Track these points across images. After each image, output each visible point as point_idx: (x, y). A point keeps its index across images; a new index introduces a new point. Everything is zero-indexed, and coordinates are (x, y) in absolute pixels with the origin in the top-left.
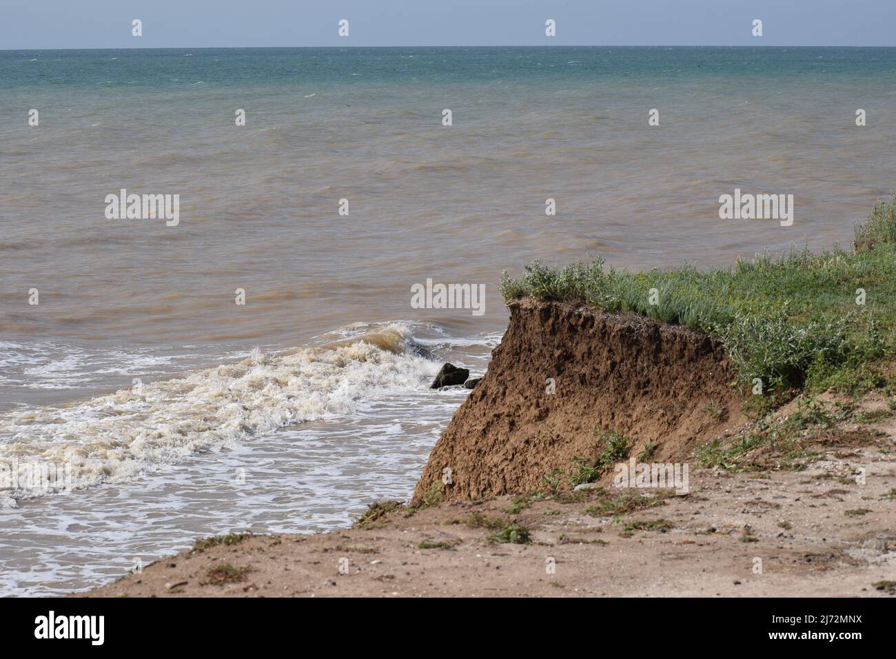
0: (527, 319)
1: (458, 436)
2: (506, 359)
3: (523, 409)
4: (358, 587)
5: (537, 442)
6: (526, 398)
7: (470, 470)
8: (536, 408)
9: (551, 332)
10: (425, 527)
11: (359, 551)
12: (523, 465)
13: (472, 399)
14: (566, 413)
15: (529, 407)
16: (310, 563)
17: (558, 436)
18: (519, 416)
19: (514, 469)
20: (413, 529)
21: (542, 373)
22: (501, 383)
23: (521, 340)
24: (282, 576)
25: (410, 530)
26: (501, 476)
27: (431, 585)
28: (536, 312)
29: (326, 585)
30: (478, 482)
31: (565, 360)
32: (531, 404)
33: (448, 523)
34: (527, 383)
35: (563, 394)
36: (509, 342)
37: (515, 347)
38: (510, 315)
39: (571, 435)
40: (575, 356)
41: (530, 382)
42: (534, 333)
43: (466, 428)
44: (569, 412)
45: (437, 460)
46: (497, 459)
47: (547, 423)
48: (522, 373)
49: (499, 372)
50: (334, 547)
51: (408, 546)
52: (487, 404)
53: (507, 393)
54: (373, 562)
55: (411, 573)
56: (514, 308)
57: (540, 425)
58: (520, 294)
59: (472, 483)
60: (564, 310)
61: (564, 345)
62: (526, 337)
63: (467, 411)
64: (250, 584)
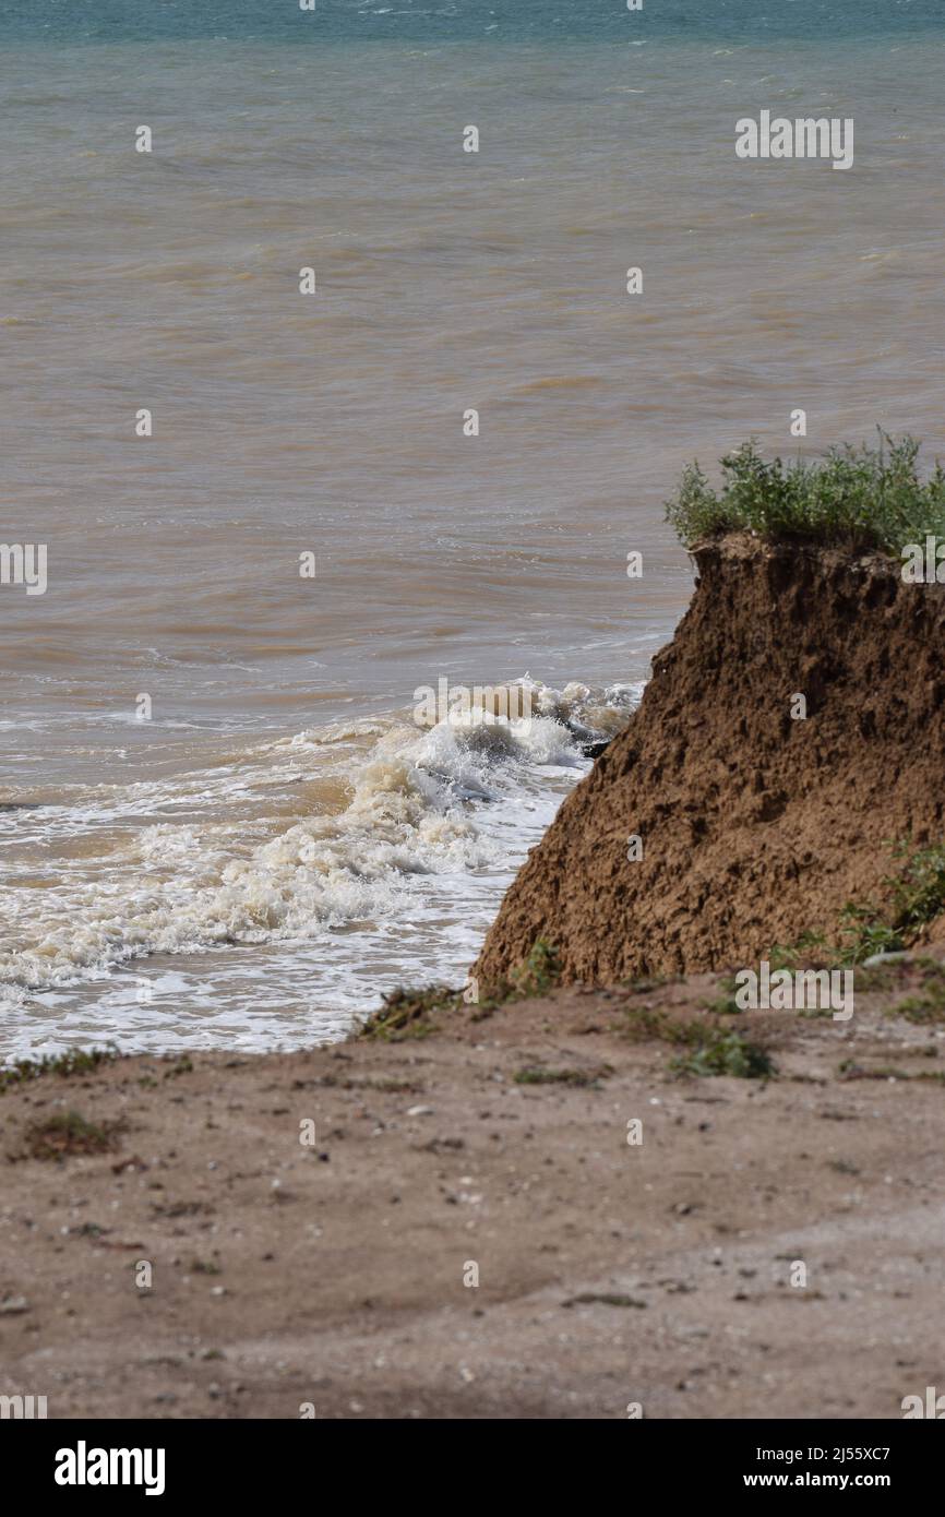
0: (736, 582)
1: (571, 851)
2: (685, 676)
3: (726, 794)
4: (381, 1165)
5: (759, 870)
6: (733, 767)
7: (599, 933)
8: (755, 792)
9: (792, 612)
10: (525, 1040)
11: (378, 1088)
12: (723, 923)
13: (604, 771)
14: (828, 803)
15: (739, 790)
16: (263, 1112)
17: (808, 856)
18: (716, 810)
19: (704, 932)
20: (498, 1043)
21: (771, 709)
22: (674, 732)
23: (723, 634)
24: (201, 1141)
25: (491, 1045)
26: (673, 948)
27: (549, 1162)
28: (759, 567)
29: (305, 1160)
30: (617, 964)
31: (826, 680)
32: (745, 783)
33: (574, 1032)
34: (735, 733)
35: (820, 759)
36: (694, 638)
37: (706, 650)
38: (696, 573)
39: (839, 854)
40: (851, 670)
41: (744, 730)
42: (754, 617)
43: (590, 836)
44: (834, 800)
45: (521, 912)
46: (663, 908)
47: (782, 825)
48: (722, 710)
49: (670, 707)
50: (318, 1079)
51: (490, 1078)
52: (641, 782)
53: (688, 756)
54: (413, 1111)
55: (503, 1135)
56: (708, 560)
57: (766, 832)
58: (721, 526)
59: (604, 966)
60: (826, 562)
61: (824, 646)
62: (734, 625)
63: (592, 798)
64: (127, 1157)
